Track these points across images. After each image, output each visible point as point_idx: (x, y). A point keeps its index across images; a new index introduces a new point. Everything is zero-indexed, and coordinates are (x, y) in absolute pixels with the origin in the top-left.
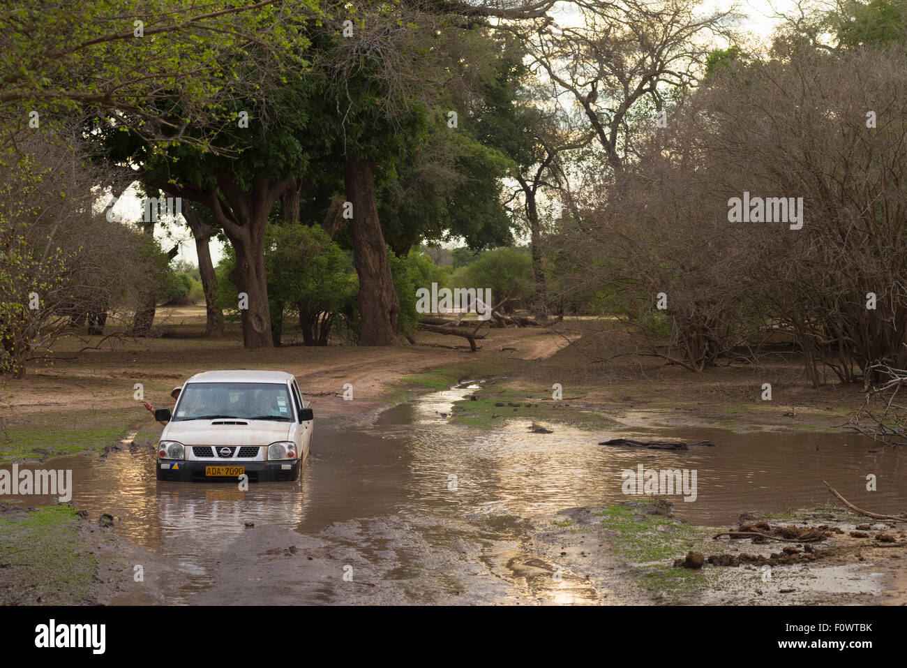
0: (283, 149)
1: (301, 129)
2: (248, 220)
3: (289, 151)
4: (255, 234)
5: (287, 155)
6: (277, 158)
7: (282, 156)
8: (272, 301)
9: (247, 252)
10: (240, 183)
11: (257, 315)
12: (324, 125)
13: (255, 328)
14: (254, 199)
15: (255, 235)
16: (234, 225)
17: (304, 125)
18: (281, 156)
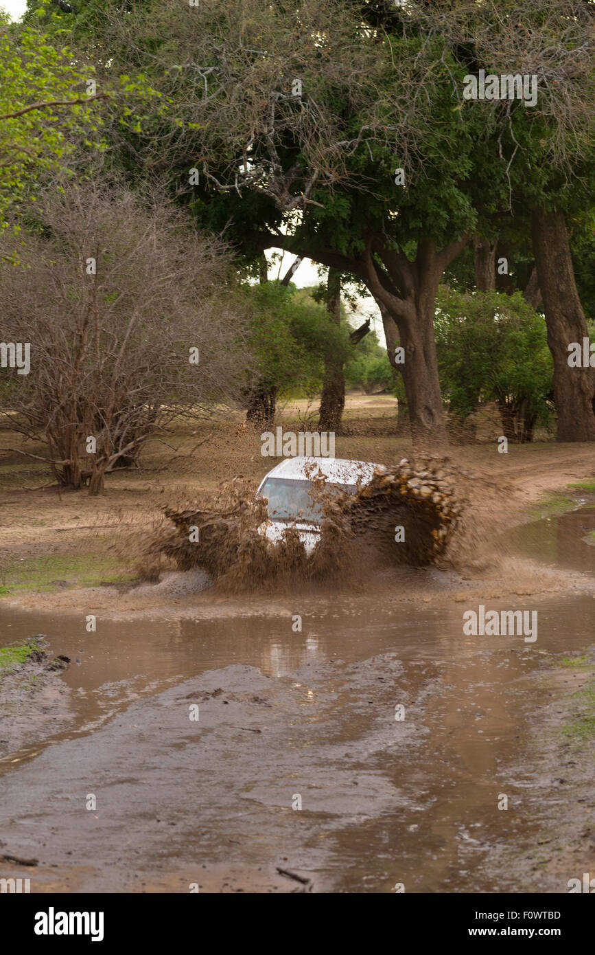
0: (445, 203)
1: (464, 179)
2: (413, 291)
3: (451, 207)
4: (422, 308)
5: (450, 212)
6: (437, 215)
7: (444, 214)
8: (460, 389)
9: (413, 331)
10: (392, 247)
11: (427, 408)
12: (498, 172)
13: (426, 425)
14: (420, 266)
15: (423, 311)
16: (395, 299)
17: (466, 174)
18: (442, 213)
